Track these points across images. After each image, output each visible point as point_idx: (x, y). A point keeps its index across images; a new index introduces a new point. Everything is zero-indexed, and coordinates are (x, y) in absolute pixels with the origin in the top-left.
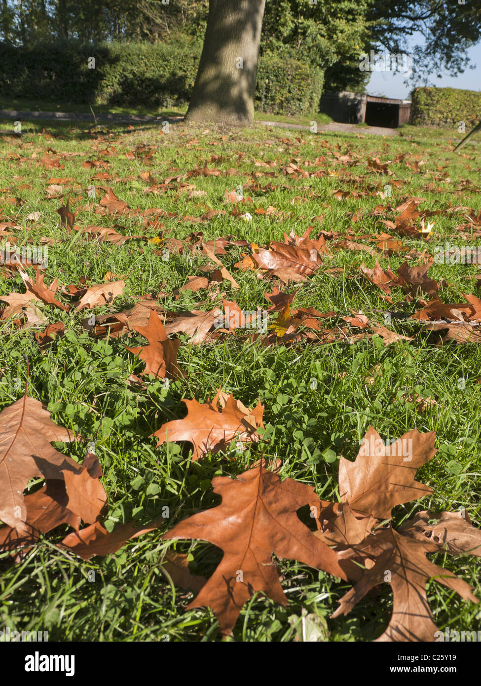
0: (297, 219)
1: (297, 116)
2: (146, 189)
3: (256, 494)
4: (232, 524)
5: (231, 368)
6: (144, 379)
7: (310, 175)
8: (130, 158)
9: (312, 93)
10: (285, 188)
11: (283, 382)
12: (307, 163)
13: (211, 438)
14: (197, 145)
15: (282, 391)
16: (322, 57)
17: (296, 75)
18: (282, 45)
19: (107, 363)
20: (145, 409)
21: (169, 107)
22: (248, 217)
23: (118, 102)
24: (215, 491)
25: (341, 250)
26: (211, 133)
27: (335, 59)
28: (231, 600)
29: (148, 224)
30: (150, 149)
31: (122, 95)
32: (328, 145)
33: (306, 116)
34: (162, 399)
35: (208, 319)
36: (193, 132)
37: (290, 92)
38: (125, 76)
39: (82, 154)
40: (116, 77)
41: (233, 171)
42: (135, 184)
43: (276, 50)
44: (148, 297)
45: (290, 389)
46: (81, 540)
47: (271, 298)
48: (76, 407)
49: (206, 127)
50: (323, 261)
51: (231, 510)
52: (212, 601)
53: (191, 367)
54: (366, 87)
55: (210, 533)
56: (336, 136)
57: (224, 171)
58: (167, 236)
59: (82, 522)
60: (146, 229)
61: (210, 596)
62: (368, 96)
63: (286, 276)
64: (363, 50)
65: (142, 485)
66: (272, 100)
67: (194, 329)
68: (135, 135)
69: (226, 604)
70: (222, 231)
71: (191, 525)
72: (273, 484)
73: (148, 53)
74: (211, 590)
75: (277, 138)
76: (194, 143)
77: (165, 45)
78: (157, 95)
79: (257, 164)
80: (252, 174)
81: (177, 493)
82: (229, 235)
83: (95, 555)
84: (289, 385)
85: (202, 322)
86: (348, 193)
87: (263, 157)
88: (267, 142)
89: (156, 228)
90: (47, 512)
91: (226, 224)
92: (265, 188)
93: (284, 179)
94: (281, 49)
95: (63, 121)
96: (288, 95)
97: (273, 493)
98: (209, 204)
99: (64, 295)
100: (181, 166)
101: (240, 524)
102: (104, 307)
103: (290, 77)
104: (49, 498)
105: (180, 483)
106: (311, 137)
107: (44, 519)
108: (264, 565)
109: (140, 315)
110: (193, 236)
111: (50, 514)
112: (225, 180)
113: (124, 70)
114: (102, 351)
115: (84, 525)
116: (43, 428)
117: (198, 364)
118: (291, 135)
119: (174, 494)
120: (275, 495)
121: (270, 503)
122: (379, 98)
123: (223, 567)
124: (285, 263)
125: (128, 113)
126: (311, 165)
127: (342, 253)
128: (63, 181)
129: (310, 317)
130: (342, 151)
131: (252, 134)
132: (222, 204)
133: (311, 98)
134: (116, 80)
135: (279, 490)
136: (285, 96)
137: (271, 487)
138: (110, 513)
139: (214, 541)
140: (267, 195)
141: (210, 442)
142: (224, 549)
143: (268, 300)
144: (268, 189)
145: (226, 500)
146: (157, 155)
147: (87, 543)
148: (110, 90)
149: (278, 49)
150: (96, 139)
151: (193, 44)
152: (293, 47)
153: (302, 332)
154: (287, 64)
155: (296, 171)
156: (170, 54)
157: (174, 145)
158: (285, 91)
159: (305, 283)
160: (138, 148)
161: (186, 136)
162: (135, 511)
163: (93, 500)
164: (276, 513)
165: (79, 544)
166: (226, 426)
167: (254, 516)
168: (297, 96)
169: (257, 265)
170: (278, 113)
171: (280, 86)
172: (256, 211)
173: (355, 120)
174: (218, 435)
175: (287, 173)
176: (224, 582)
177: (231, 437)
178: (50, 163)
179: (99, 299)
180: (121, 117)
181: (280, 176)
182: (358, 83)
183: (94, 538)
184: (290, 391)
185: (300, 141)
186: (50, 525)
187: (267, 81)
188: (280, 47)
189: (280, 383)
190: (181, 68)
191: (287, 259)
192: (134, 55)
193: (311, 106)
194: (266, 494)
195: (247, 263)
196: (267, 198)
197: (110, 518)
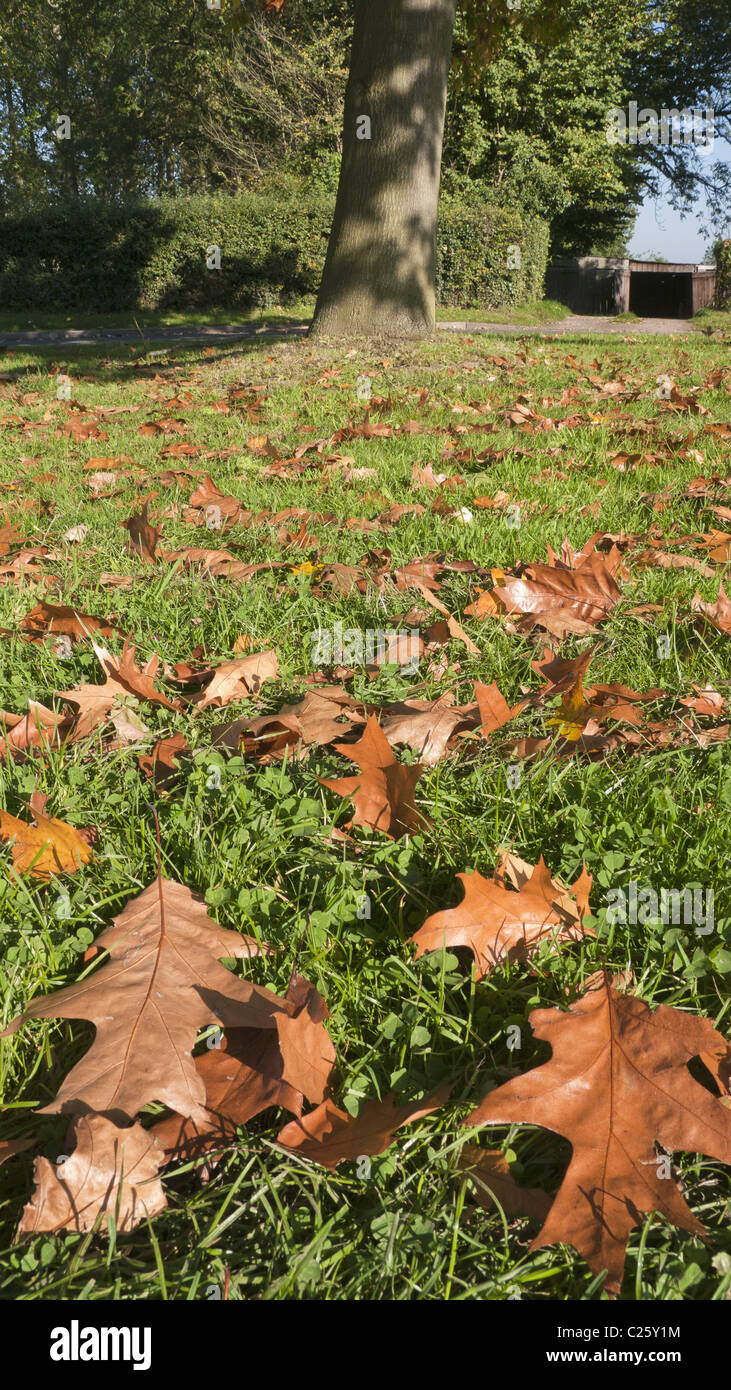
0: (554, 513)
1: (503, 308)
2: (265, 470)
3: (609, 1038)
4: (576, 1093)
5: (508, 806)
6: (352, 833)
7: (556, 424)
8: (220, 410)
9: (529, 264)
10: (520, 456)
11: (608, 830)
12: (545, 402)
13: (502, 939)
14: (338, 379)
15: (608, 846)
16: (545, 197)
17: (499, 232)
18: (469, 180)
19: (288, 809)
20: (376, 891)
21: (271, 307)
22: (466, 516)
23: (176, 303)
24: (538, 1035)
25: (648, 569)
26: (361, 355)
27: (568, 199)
28: (604, 1230)
29: (289, 539)
30: (254, 392)
31: (181, 291)
32: (577, 363)
33: (520, 307)
34: (404, 872)
35: (446, 718)
36: (327, 355)
37: (488, 265)
38: (186, 256)
39: (133, 409)
40: (169, 260)
41: (414, 426)
42: (246, 463)
43: (458, 192)
44: (318, 678)
45: (622, 840)
46: (307, 1133)
47: (543, 669)
48: (254, 894)
49: (351, 345)
50: (620, 592)
51: (571, 1067)
52: (571, 1232)
53: (436, 808)
54: (628, 246)
55: (541, 1110)
56: (584, 341)
57: (398, 427)
58: (327, 560)
59: (306, 1101)
60: (284, 547)
61: (565, 1224)
62: (632, 261)
63: (557, 624)
64: (619, 180)
65: (398, 1030)
66: (457, 283)
67: (423, 738)
68: (222, 366)
69: (597, 1237)
70: (423, 545)
71: (508, 1097)
72: (637, 1017)
73: (225, 213)
74: (564, 1214)
75: (482, 356)
76: (333, 376)
77: (254, 196)
78: (245, 288)
79: (456, 410)
80: (450, 429)
81: (461, 1041)
82: (438, 551)
83: (343, 1160)
84: (620, 834)
85: (436, 723)
86: (637, 457)
87: (463, 395)
88: (466, 364)
89: (303, 546)
90: (236, 1085)
91: (428, 533)
92: (482, 456)
93: (510, 436)
94: (468, 189)
95: (80, 346)
96: (486, 270)
97: (639, 1034)
98: (386, 492)
99: (169, 682)
100: (319, 424)
101: (589, 1092)
102: (246, 702)
103: (486, 239)
104: (234, 1060)
105: (464, 1022)
106: (541, 350)
107: (235, 1099)
108: (644, 1163)
109: (319, 715)
110: (373, 559)
111: (243, 1090)
112: (404, 444)
113: (183, 246)
114: (274, 788)
115: (308, 1108)
116: (201, 935)
117: (448, 804)
118: (507, 350)
119: (456, 1043)
120: (643, 1037)
121: (637, 1052)
122: (652, 263)
123: (576, 1171)
124: (554, 601)
125: (195, 323)
126: (555, 404)
127: (650, 574)
128: (110, 464)
129: (621, 702)
130: (604, 373)
131: (437, 352)
132: (410, 492)
133: (529, 274)
134: (171, 265)
135: (650, 1028)
136: (479, 273)
137: (634, 1023)
138: (348, 1082)
139: (550, 1123)
140: (489, 470)
141: (500, 944)
142: (572, 1139)
143: (539, 673)
144: (489, 460)
145: (558, 1050)
146: (270, 403)
147: (320, 1138)
148: (160, 284)
149: (462, 190)
150: (152, 376)
151: (306, 191)
152: (489, 184)
153: (616, 733)
154: (481, 215)
155: (529, 417)
156: (265, 212)
157: (297, 383)
158: (480, 264)
159: (594, 636)
160: (232, 391)
161: (315, 364)
162: (395, 1077)
163: (315, 1060)
164: (650, 1070)
165: (305, 1141)
166: (525, 916)
167: (610, 1076)
168: (501, 272)
169: (503, 608)
170: (469, 306)
171: (469, 257)
172: (475, 502)
173: (610, 308)
174: (513, 933)
175: (513, 424)
176: (584, 1199)
177: (535, 934)
178: (80, 430)
179: (235, 688)
180: (183, 330)
181: (502, 430)
182: (612, 238)
183: (329, 1129)
184: (623, 845)
185: (524, 360)
186: (247, 1110)
187: (446, 248)
188: (466, 184)
189: (604, 830)
190: (286, 236)
191: (555, 592)
192: (199, 218)
193: (529, 287)
194: (626, 1036)
195: (485, 605)
196: (490, 475)
197: (350, 1091)
